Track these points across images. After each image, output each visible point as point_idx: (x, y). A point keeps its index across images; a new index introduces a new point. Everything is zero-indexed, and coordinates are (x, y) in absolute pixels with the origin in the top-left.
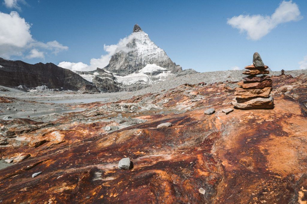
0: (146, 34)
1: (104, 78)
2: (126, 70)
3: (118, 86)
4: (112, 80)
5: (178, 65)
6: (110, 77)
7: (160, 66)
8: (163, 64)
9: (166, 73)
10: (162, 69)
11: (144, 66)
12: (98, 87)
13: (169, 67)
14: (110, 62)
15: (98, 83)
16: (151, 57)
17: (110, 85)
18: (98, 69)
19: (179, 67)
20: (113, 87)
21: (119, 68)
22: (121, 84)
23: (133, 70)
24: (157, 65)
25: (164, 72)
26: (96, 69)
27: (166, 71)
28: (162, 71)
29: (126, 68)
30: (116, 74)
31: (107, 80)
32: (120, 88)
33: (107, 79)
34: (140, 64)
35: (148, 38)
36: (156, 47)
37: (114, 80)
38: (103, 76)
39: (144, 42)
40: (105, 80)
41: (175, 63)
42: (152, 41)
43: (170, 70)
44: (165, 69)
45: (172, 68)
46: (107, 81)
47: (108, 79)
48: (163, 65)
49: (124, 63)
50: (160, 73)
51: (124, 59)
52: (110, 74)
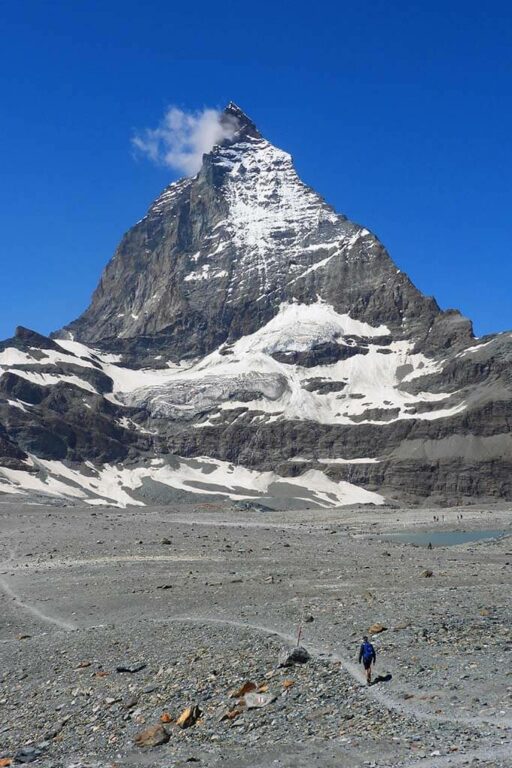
0: (279, 154)
1: (49, 380)
2: (171, 338)
3: (124, 423)
4: (91, 394)
5: (450, 313)
6: (84, 373)
7: (356, 315)
8: (371, 303)
9: (387, 352)
10: (364, 330)
11: (270, 313)
12: (14, 432)
13: (404, 319)
14: (93, 297)
15: (14, 408)
16: (303, 270)
17: (81, 417)
18: (21, 332)
19: (457, 320)
20: (96, 432)
21: (139, 330)
22: (142, 413)
23: (209, 340)
24: (339, 311)
25: (372, 348)
26: (12, 334)
27: (385, 340)
28: (365, 341)
29: (170, 329)
30: (117, 358)
31: (67, 394)
32: (132, 436)
33: (68, 385)
34: (247, 305)
35: (288, 172)
36: (333, 219)
37: (101, 393)
38: (49, 369)
39: (270, 193)
40: (56, 394)
41: (434, 300)
42: (310, 188)
43: (408, 338)
44: (383, 330)
45: (417, 325)
46: (63, 400)
47: (73, 386)
48: (369, 309)
49: (163, 304)
50: (353, 352)
51: (164, 282)
52: (84, 358)
